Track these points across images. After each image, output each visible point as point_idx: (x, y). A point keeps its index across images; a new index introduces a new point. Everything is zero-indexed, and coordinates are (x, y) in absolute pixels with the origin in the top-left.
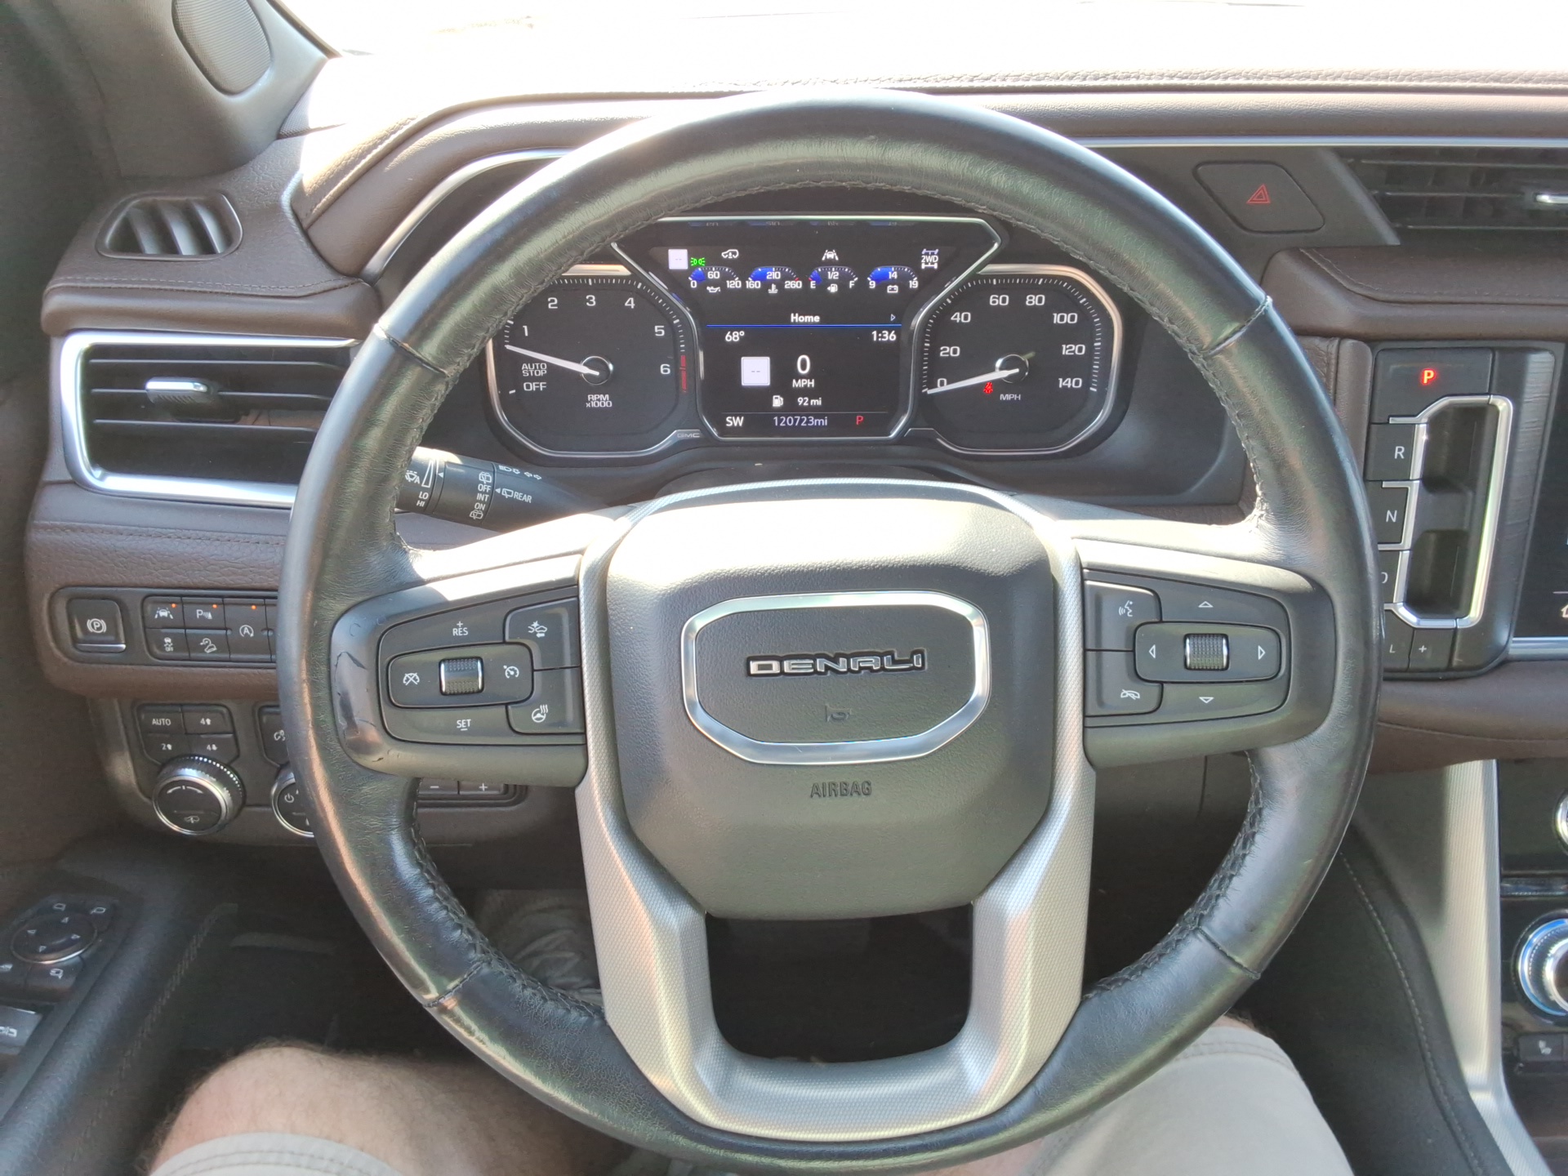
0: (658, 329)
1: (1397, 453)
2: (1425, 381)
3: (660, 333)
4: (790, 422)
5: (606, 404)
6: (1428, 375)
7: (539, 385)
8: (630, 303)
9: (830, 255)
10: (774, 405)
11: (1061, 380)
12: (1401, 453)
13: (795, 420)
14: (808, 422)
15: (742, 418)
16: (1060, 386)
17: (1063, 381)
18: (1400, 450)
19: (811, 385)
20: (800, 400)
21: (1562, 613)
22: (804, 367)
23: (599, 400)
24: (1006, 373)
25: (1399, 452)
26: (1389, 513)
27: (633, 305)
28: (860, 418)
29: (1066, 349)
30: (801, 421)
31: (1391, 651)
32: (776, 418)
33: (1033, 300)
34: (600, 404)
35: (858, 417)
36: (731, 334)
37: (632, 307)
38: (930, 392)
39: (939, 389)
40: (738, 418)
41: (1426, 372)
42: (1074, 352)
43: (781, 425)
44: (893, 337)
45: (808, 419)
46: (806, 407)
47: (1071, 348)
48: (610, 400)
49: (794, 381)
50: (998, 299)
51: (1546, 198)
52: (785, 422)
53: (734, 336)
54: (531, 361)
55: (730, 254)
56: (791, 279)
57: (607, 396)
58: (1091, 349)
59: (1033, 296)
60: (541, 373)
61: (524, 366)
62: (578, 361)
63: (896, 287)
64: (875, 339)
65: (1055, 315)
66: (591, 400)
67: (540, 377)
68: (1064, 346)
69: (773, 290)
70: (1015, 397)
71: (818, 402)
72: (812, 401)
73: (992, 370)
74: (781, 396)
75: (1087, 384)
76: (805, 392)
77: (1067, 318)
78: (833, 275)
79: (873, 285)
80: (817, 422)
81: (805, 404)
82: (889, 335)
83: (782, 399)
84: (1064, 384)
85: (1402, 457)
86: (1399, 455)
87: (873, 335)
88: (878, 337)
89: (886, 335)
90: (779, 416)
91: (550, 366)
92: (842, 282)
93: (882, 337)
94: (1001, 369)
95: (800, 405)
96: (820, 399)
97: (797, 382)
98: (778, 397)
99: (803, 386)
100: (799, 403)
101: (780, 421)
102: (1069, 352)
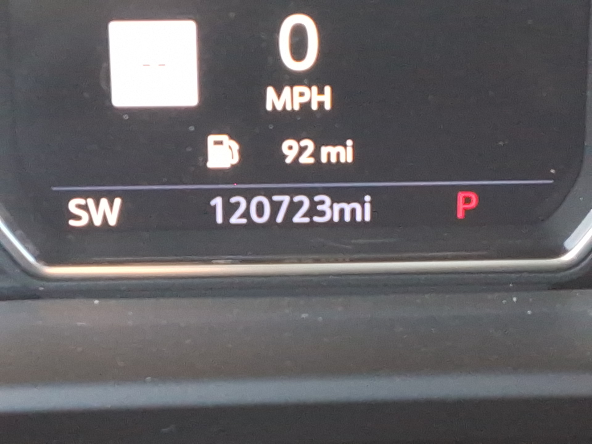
4: (260, 213)
10: (212, 164)
13: (275, 207)
14: (313, 211)
15: (118, 202)
19: (321, 104)
20: (289, 149)
22: (299, 51)
28: (467, 200)
30: (294, 208)
32: (218, 202)
35: (461, 196)
40: (104, 202)
43: (235, 220)
45: (314, 204)
46: (307, 167)
49: (270, 92)
52: (246, 214)
71: (344, 153)
72: (325, 150)
74: (231, 137)
76: (303, 122)
80: (342, 212)
81: (306, 159)
83: (235, 146)
90: (226, 195)
95: (288, 161)
96: (349, 143)
97: (279, 93)
98: (224, 138)
99: (297, 108)
100: (285, 157)
101: (230, 209)
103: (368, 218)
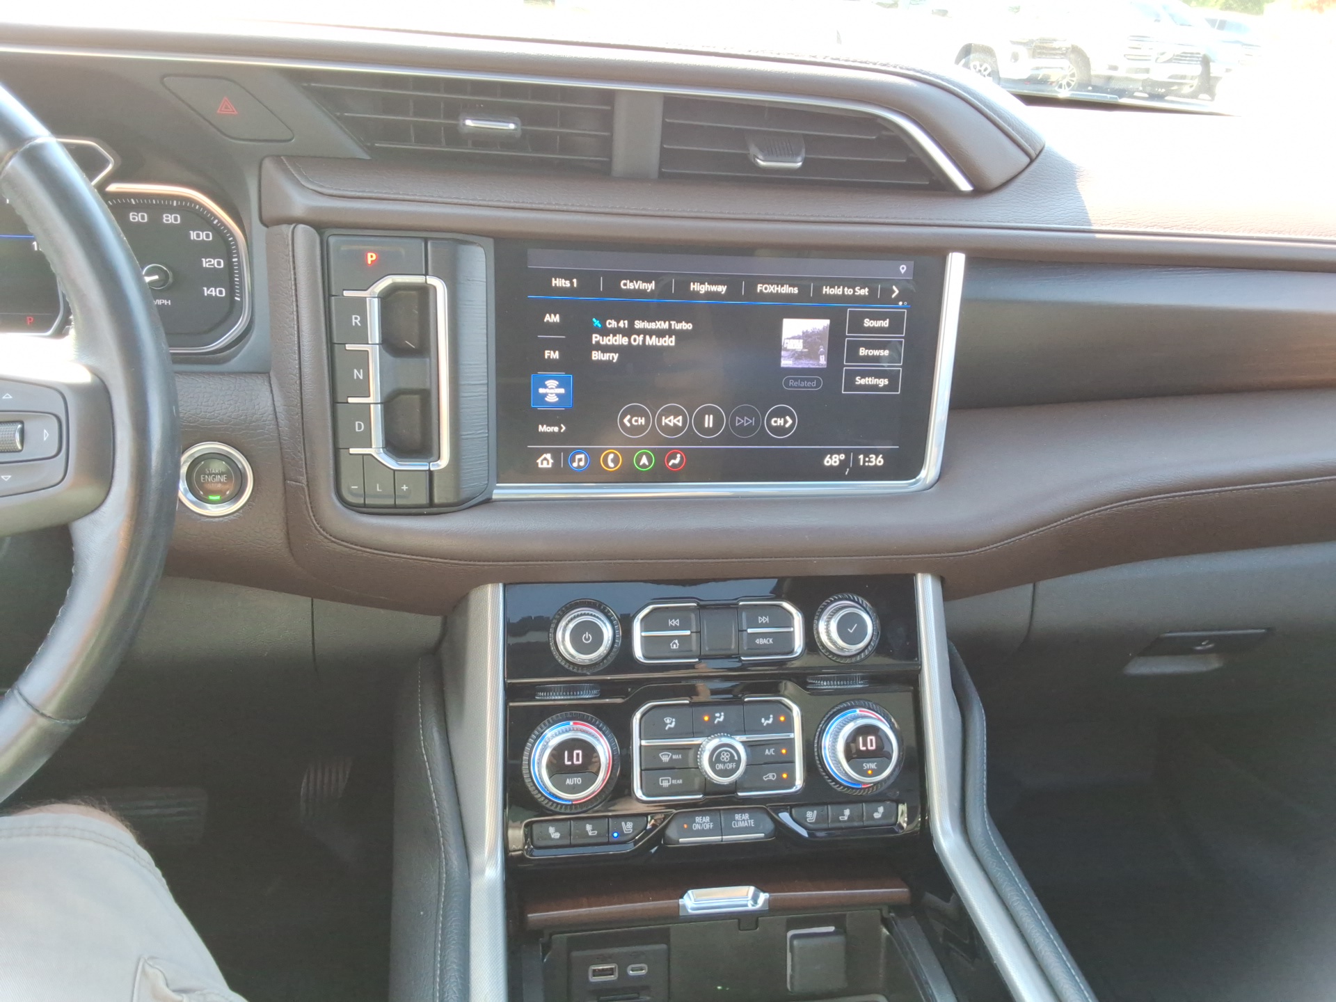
1: (354, 320)
2: (369, 262)
6: (371, 257)
11: (205, 289)
12: (357, 321)
16: (206, 295)
17: (208, 290)
18: (356, 318)
21: (537, 464)
25: (356, 320)
26: (356, 371)
28: (30, 319)
29: (206, 262)
31: (378, 490)
33: (169, 219)
35: (28, 318)
41: (369, 255)
42: (213, 265)
47: (210, 261)
50: (138, 216)
51: (469, 123)
58: (228, 263)
59: (169, 215)
64: (35, 249)
65: (191, 232)
68: (204, 260)
70: (165, 302)
75: (231, 292)
77: (203, 236)
84: (209, 293)
85: (359, 325)
86: (356, 323)
87: (34, 246)
94: (147, 275)
102: (209, 265)
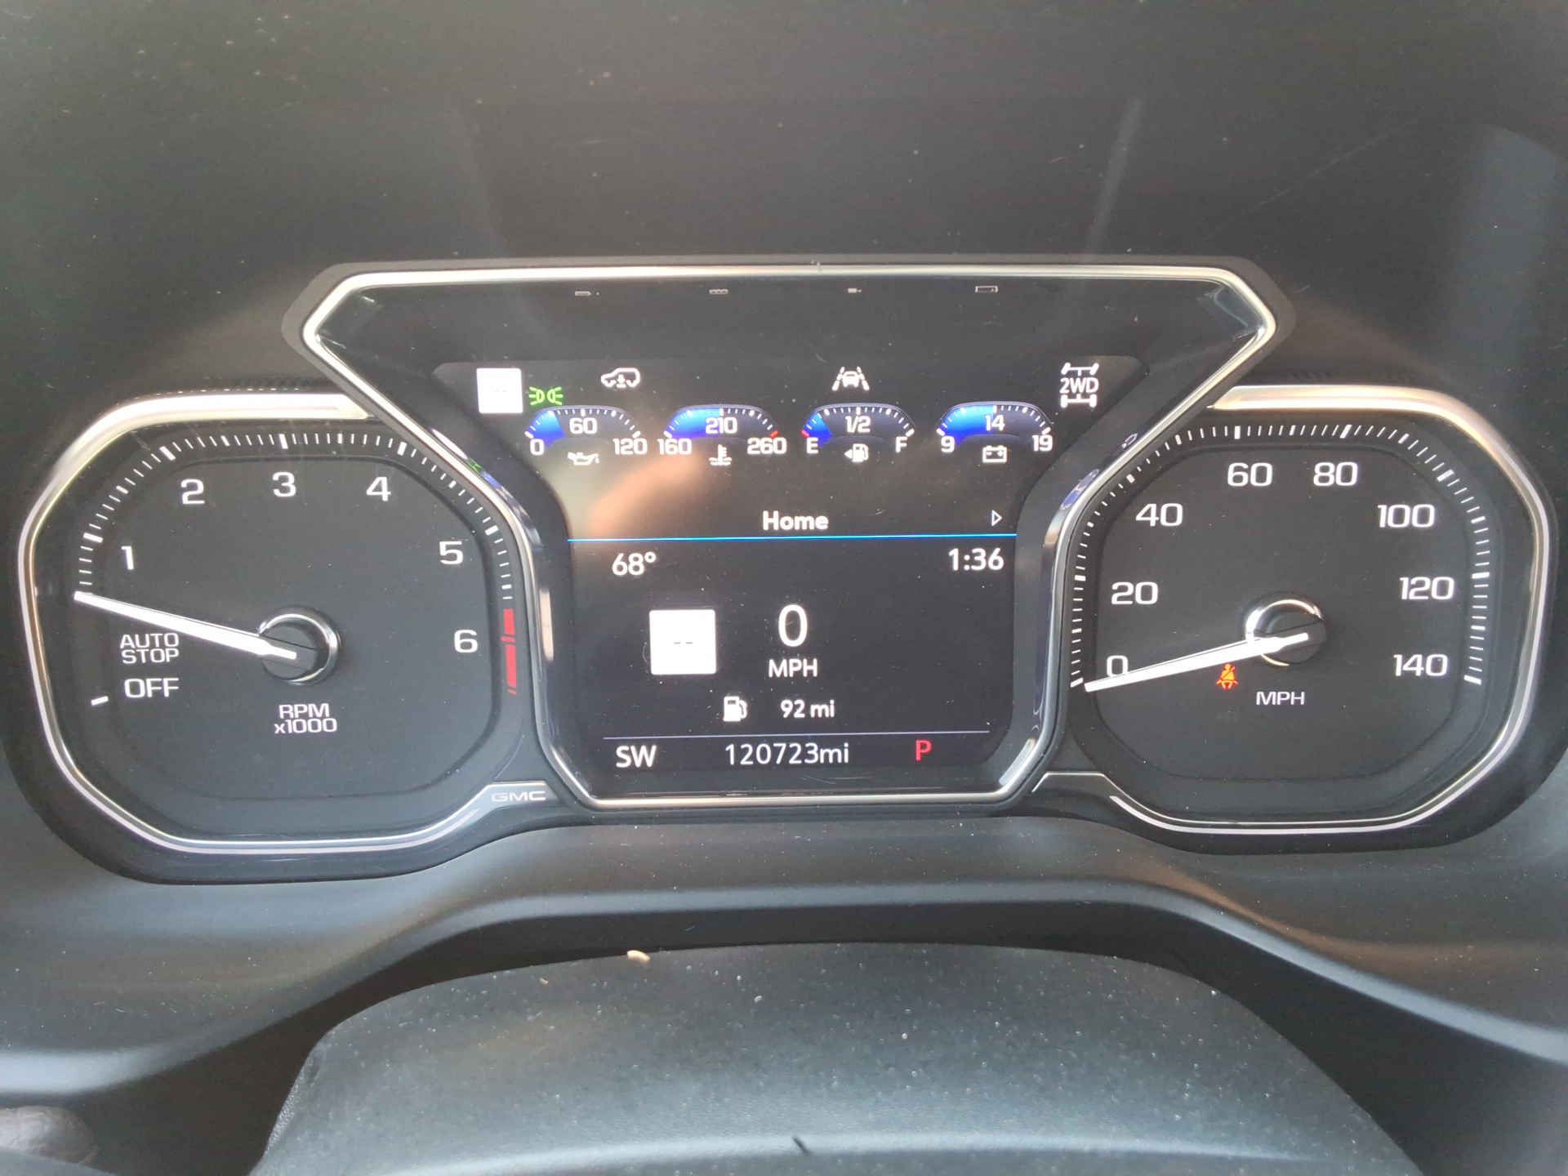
0: (448, 548)
3: (453, 557)
4: (764, 756)
5: (322, 726)
7: (160, 684)
8: (380, 488)
9: (851, 378)
10: (726, 719)
11: (1399, 658)
13: (776, 751)
14: (804, 755)
15: (654, 748)
16: (1398, 673)
17: (1404, 661)
19: (810, 672)
20: (786, 707)
22: (793, 631)
23: (305, 716)
24: (1276, 644)
27: (385, 495)
28: (923, 746)
29: (1411, 587)
30: (790, 752)
32: (731, 748)
33: (1330, 474)
34: (307, 726)
35: (918, 743)
36: (625, 559)
37: (385, 499)
38: (1091, 687)
39: (1111, 681)
40: (643, 749)
42: (1428, 593)
43: (744, 762)
44: (996, 563)
45: (805, 750)
46: (799, 720)
47: (1421, 584)
48: (331, 716)
49: (772, 663)
50: (1248, 471)
52: (753, 757)
53: (633, 563)
54: (140, 628)
55: (618, 378)
56: (761, 433)
57: (325, 706)
58: (1466, 588)
59: (1331, 465)
60: (166, 657)
61: (126, 640)
62: (248, 625)
63: (1002, 450)
64: (956, 567)
65: (1383, 508)
66: (287, 716)
67: (165, 663)
68: (1405, 580)
69: (722, 459)
70: (1292, 697)
71: (828, 710)
72: (813, 708)
73: (1240, 636)
74: (742, 698)
75: (1460, 665)
76: (796, 686)
77: (1411, 516)
78: (858, 422)
79: (948, 445)
80: (827, 755)
81: (799, 715)
82: (987, 558)
83: (744, 704)
84: (1406, 668)
87: (951, 559)
88: (962, 562)
89: (981, 558)
90: (738, 743)
91: (187, 642)
92: (879, 439)
93: (972, 562)
94: (1261, 632)
95: (785, 716)
96: (832, 702)
97: (778, 665)
98: (736, 698)
99: (791, 675)
100: (783, 713)
101: (740, 753)
102: (1418, 594)
103: (846, 760)
